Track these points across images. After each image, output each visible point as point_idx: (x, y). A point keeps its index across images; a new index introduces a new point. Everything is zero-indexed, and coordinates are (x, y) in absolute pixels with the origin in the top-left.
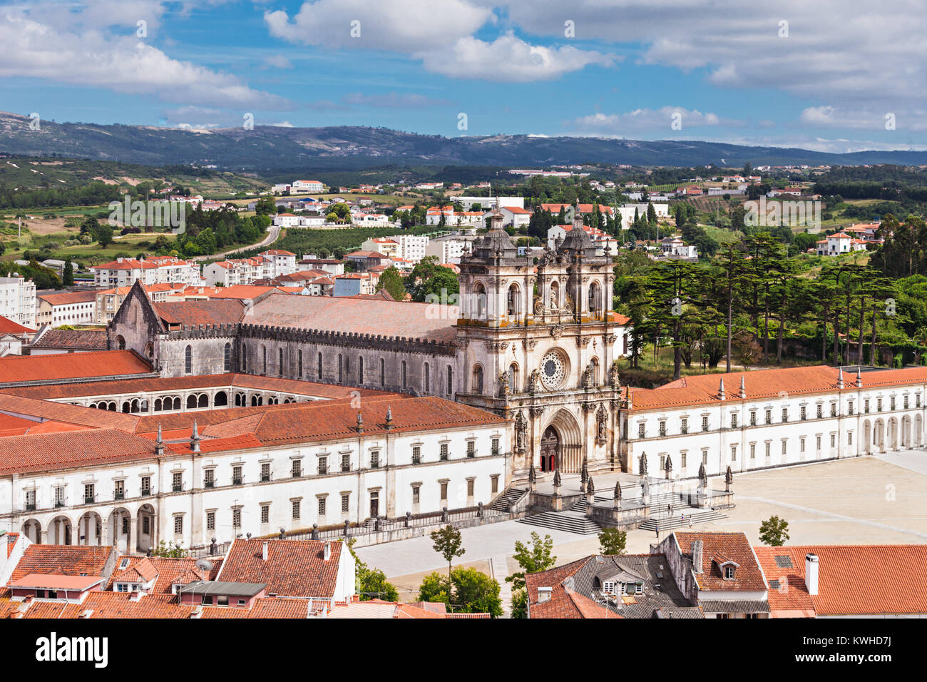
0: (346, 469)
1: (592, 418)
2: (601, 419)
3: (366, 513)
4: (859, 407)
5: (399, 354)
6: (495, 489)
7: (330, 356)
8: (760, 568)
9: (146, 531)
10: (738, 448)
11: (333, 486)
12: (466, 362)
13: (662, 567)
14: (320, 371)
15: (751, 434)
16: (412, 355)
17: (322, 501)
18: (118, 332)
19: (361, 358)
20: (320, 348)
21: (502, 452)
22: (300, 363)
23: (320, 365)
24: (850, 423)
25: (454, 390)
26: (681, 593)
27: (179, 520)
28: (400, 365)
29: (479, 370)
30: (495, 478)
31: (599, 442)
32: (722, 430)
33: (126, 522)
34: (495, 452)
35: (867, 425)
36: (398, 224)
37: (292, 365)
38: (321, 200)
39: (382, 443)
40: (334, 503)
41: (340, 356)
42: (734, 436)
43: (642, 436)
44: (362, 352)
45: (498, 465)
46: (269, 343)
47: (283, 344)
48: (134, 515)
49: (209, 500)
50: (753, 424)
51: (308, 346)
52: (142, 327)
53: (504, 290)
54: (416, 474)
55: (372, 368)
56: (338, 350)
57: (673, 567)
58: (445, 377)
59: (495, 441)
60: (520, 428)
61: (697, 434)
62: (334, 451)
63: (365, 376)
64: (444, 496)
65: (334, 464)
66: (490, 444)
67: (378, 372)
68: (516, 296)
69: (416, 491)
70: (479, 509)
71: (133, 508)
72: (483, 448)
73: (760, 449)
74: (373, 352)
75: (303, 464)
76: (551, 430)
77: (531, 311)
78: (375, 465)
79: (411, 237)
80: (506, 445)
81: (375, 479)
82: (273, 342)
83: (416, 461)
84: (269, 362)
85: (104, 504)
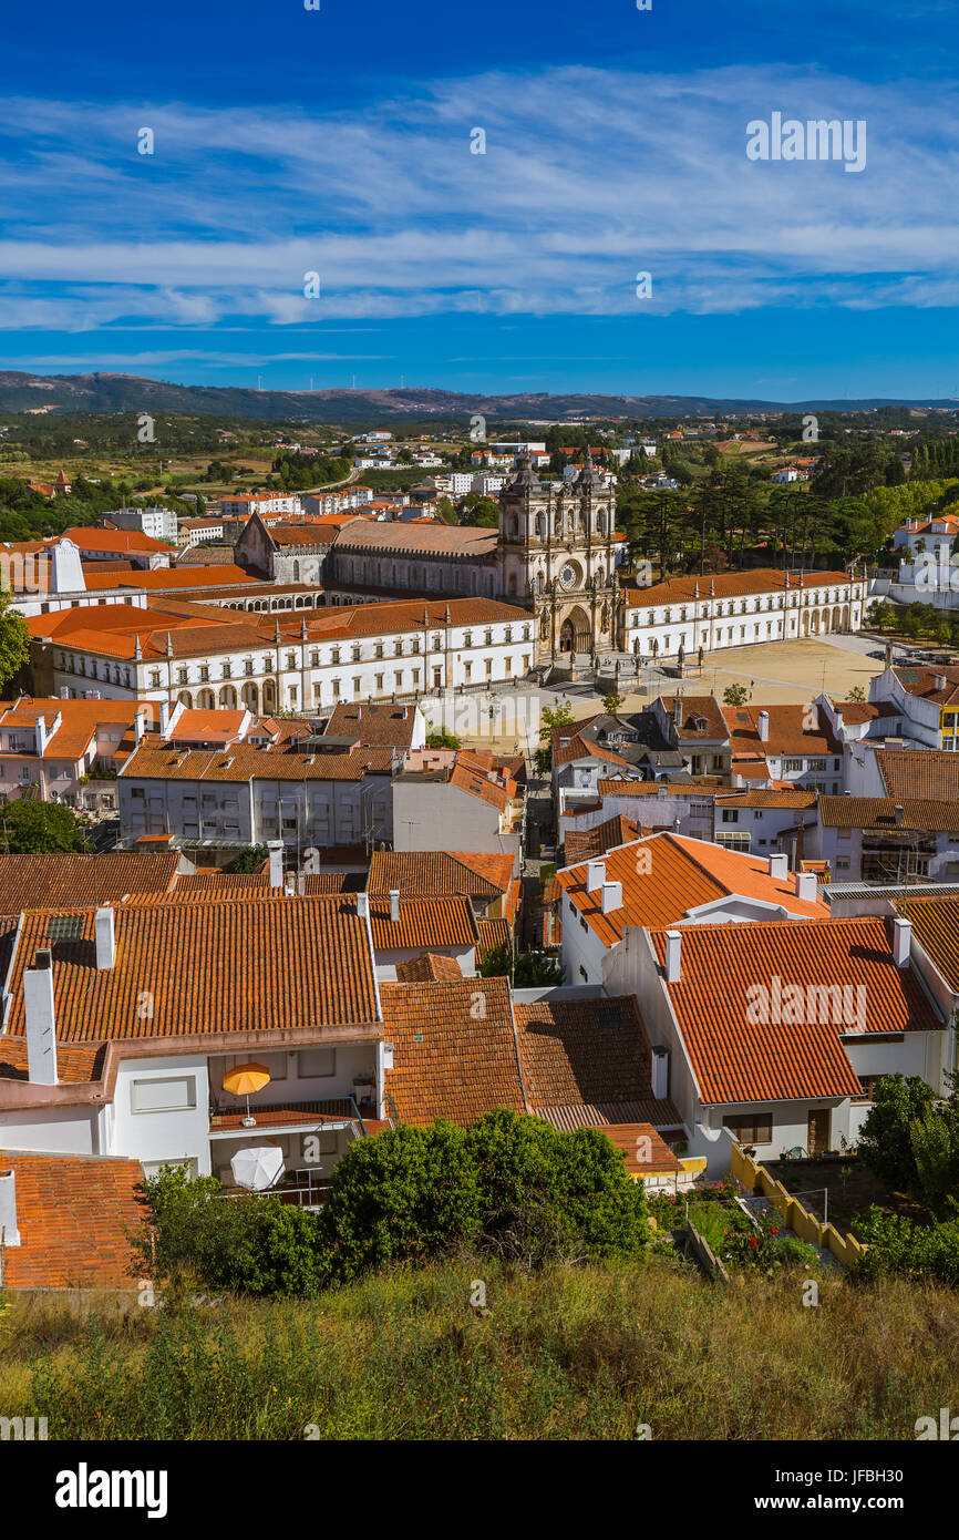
0: (416, 652)
1: (598, 612)
2: (604, 613)
3: (432, 684)
4: (801, 600)
5: (454, 565)
6: (526, 665)
7: (402, 567)
8: (725, 723)
9: (269, 699)
10: (708, 633)
11: (407, 665)
12: (504, 571)
13: (651, 722)
14: (394, 579)
15: (718, 623)
16: (464, 566)
17: (399, 675)
18: (242, 550)
19: (425, 570)
20: (394, 561)
21: (532, 638)
22: (379, 572)
23: (394, 574)
24: (793, 613)
25: (495, 592)
26: (665, 741)
27: (293, 690)
28: (454, 574)
29: (513, 578)
30: (526, 657)
31: (604, 630)
32: (695, 620)
33: (255, 692)
34: (526, 638)
35: (806, 614)
36: (450, 464)
37: (374, 574)
38: (390, 446)
39: (442, 632)
40: (408, 678)
41: (409, 568)
42: (705, 625)
43: (636, 625)
44: (426, 564)
45: (528, 648)
46: (355, 558)
47: (366, 559)
48: (260, 687)
49: (315, 675)
50: (720, 614)
51: (385, 560)
52: (260, 547)
53: (532, 517)
54: (467, 655)
55: (434, 576)
56: (407, 563)
57: (659, 722)
58: (488, 582)
59: (527, 631)
60: (544, 621)
61: (677, 623)
62: (407, 638)
63: (428, 583)
64: (489, 671)
65: (407, 648)
66: (522, 632)
67: (437, 580)
68: (542, 521)
69: (468, 668)
70: (515, 680)
71: (259, 682)
72: (517, 634)
73: (725, 633)
74: (434, 564)
75: (385, 648)
76: (568, 622)
77: (552, 532)
78: (437, 649)
79: (459, 475)
80: (534, 632)
81: (437, 659)
82: (359, 557)
83: (468, 645)
84: (356, 572)
85: (238, 679)
